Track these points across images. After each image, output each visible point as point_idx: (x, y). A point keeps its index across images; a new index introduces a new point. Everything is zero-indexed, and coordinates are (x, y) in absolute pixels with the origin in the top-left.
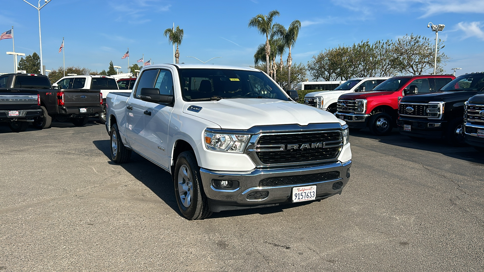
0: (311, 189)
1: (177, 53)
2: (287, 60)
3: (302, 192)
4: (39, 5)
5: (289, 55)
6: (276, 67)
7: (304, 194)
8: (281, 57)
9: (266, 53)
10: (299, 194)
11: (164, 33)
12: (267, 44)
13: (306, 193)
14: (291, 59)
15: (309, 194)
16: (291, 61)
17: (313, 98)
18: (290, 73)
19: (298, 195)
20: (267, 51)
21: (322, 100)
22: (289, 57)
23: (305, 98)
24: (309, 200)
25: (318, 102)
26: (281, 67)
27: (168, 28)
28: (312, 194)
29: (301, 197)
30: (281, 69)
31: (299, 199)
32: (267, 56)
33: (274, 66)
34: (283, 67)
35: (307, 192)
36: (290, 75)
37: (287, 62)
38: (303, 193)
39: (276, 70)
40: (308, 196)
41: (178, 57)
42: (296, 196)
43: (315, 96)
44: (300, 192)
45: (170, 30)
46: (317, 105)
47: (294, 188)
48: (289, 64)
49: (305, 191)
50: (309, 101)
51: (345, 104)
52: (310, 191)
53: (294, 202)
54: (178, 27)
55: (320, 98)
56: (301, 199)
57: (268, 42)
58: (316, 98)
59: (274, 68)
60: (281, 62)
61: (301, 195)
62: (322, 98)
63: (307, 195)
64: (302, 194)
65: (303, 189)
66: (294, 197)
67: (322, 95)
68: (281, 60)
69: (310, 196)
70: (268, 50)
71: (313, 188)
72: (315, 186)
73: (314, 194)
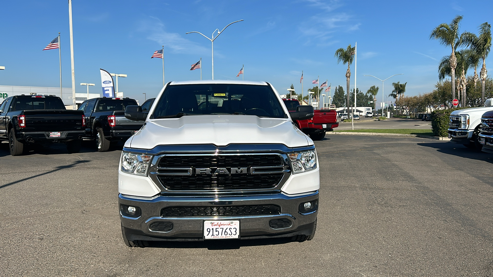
0: (231, 224)
1: (348, 73)
2: (481, 73)
3: (218, 227)
4: (213, 37)
5: (483, 67)
6: (465, 82)
7: (220, 230)
8: (475, 69)
9: (451, 66)
10: (213, 229)
11: (336, 54)
12: (452, 56)
13: (223, 228)
14: (485, 71)
15: (228, 231)
16: (485, 74)
17: (458, 117)
18: (484, 88)
19: (211, 230)
20: (452, 64)
21: (468, 119)
22: (483, 69)
23: (451, 116)
24: (229, 238)
25: (463, 122)
26: (475, 81)
27: (339, 48)
28: (233, 231)
29: (215, 233)
30: (475, 84)
31: (213, 235)
32: (452, 69)
33: (464, 81)
34: (478, 82)
36: (483, 91)
37: (481, 75)
39: (466, 85)
41: (349, 77)
42: (209, 232)
43: (459, 114)
44: (215, 228)
45: (341, 50)
46: (461, 126)
47: (206, 222)
48: (483, 78)
49: (221, 227)
50: (453, 120)
51: (486, 123)
52: (229, 227)
53: (206, 238)
54: (350, 46)
55: (465, 116)
56: (215, 236)
57: (454, 54)
58: (461, 117)
59: (463, 83)
60: (475, 75)
61: (216, 231)
62: (467, 116)
63: (225, 232)
64: (217, 230)
65: (218, 224)
66: (206, 233)
67: (468, 112)
68: (475, 73)
69: (229, 233)
70: (454, 63)
71: (234, 224)
72: (238, 222)
73: (235, 231)
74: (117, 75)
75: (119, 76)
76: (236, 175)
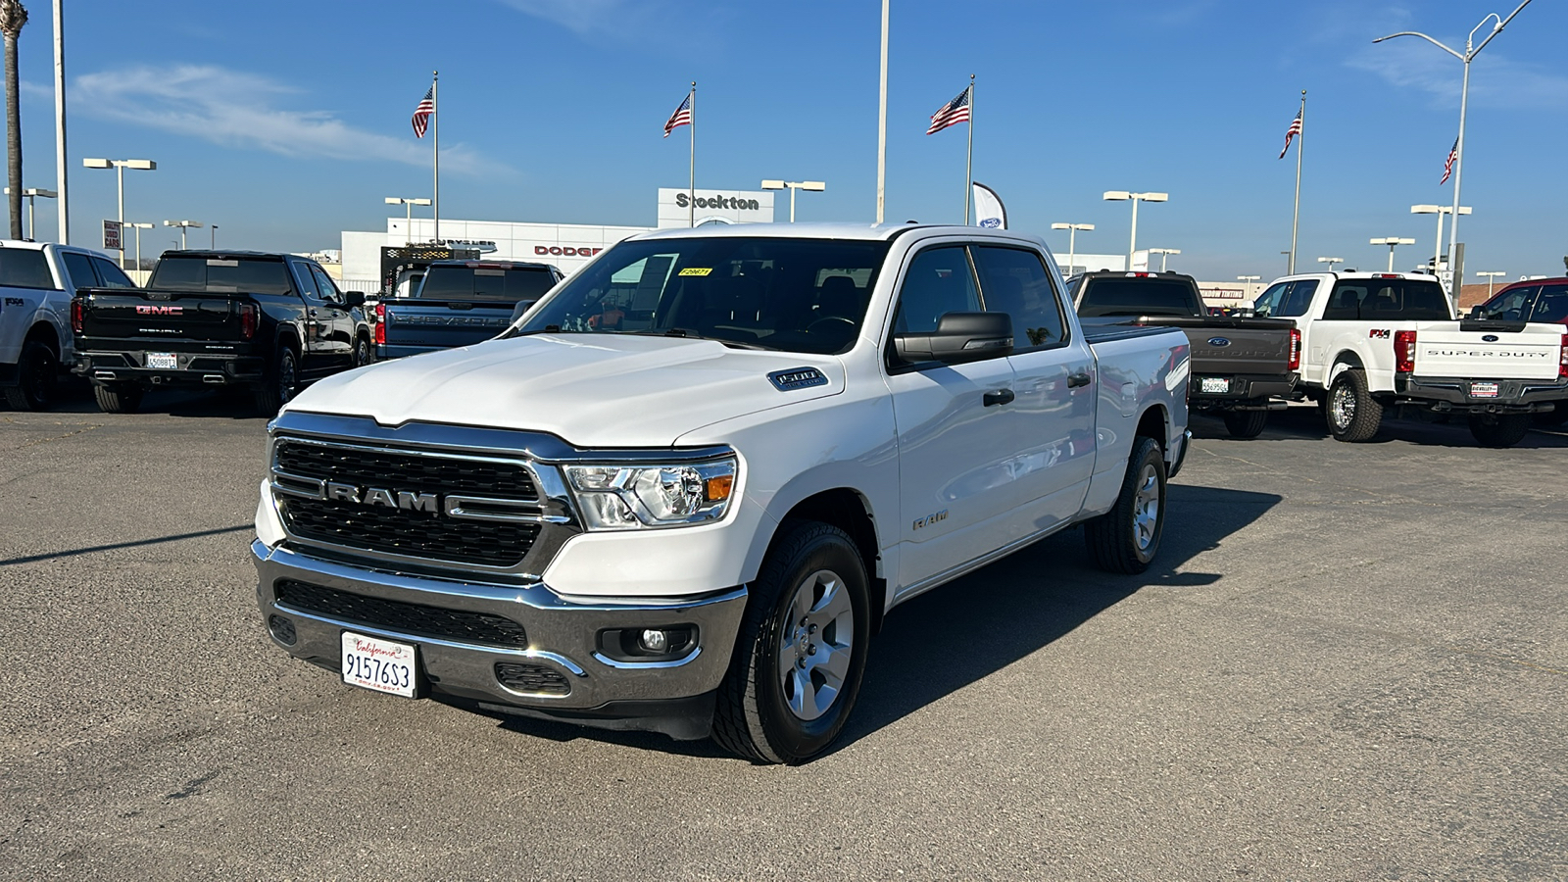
0: (397, 655)
3: (368, 654)
7: (373, 665)
10: (358, 658)
13: (379, 662)
15: (389, 670)
19: (356, 661)
24: (391, 691)
28: (401, 674)
29: (363, 671)
31: (358, 675)
35: (384, 660)
38: (372, 659)
40: (385, 676)
42: (352, 664)
44: (362, 655)
47: (346, 636)
49: (377, 656)
52: (392, 660)
53: (345, 680)
56: (364, 679)
61: (366, 666)
63: (384, 673)
64: (368, 662)
65: (371, 647)
66: (345, 665)
69: (392, 677)
71: (403, 654)
72: (410, 650)
73: (406, 677)
74: (1135, 196)
75: (1143, 200)
76: (412, 512)
